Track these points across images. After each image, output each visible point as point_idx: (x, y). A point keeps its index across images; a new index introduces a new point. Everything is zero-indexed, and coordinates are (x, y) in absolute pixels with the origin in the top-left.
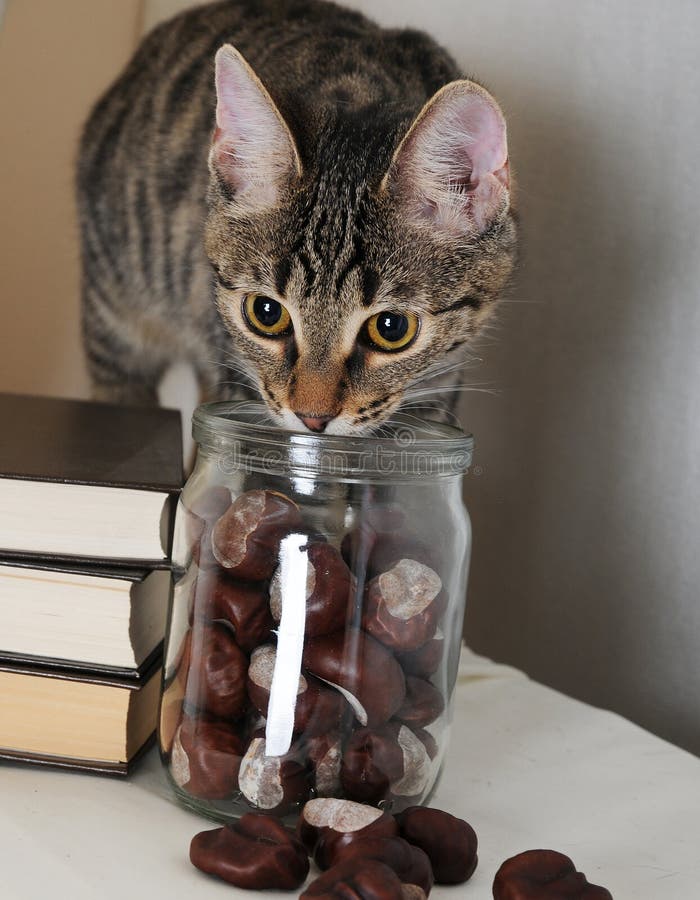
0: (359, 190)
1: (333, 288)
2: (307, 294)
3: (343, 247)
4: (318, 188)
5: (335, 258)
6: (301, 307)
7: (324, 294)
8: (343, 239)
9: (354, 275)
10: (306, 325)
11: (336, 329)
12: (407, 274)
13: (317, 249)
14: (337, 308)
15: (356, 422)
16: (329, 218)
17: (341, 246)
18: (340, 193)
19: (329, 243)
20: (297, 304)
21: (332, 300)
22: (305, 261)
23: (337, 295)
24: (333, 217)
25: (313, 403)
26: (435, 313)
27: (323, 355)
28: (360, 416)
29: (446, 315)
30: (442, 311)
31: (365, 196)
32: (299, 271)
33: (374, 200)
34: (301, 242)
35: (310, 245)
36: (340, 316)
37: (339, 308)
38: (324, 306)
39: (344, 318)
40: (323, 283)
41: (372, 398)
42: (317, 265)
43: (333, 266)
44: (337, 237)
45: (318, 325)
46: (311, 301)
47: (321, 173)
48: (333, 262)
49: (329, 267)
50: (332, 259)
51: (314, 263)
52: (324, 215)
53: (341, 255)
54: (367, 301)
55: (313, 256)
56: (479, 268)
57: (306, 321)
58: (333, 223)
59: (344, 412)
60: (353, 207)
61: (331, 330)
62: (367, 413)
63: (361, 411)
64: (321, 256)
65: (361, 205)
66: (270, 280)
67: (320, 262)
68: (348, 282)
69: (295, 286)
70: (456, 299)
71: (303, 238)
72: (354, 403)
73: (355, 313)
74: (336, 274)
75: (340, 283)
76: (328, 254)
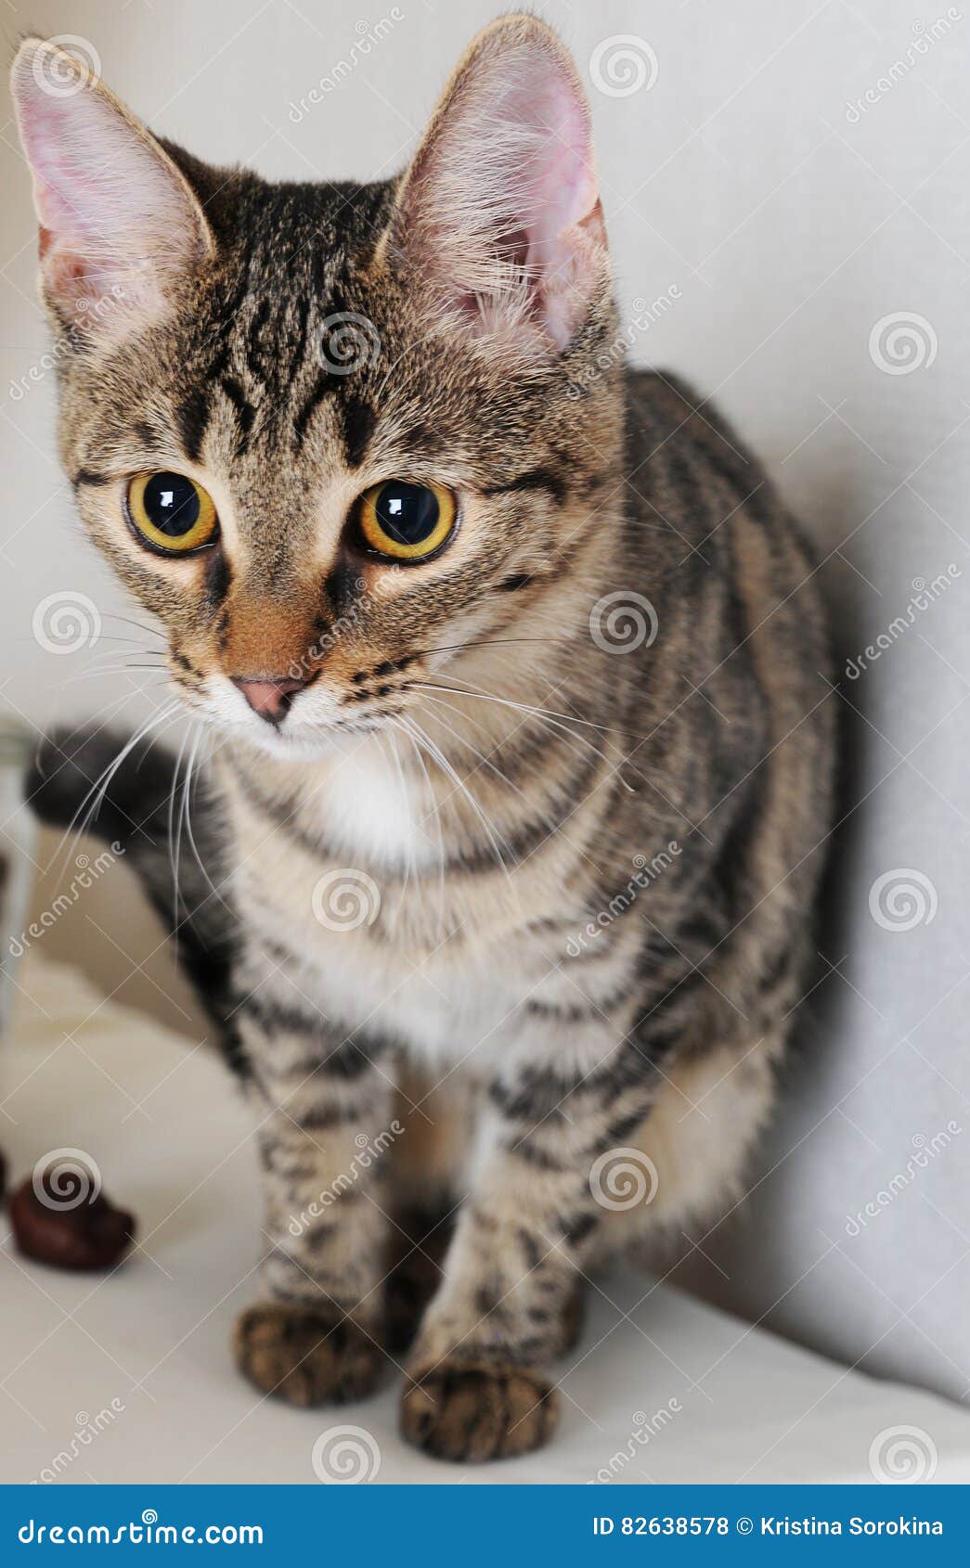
0: (331, 266)
1: (290, 432)
2: (241, 450)
3: (303, 359)
4: (247, 270)
5: (291, 380)
6: (231, 476)
7: (273, 446)
8: (302, 347)
9: (326, 411)
10: (244, 511)
11: (299, 513)
12: (428, 411)
13: (254, 366)
14: (298, 472)
15: (348, 699)
16: (274, 312)
17: (299, 358)
18: (291, 272)
19: (276, 354)
20: (224, 471)
21: (289, 456)
22: (234, 391)
23: (298, 447)
24: (282, 309)
25: (263, 655)
26: (487, 492)
27: (278, 564)
28: (357, 689)
29: (507, 499)
30: (500, 490)
31: (343, 275)
32: (224, 411)
33: (359, 281)
34: (224, 359)
35: (240, 364)
36: (307, 489)
37: (303, 470)
38: (273, 470)
39: (315, 492)
40: (271, 426)
41: (379, 656)
42: (256, 393)
43: (287, 395)
44: (292, 342)
45: (266, 506)
46: (250, 461)
47: (251, 246)
48: (287, 387)
49: (277, 394)
50: (284, 382)
51: (252, 390)
52: (264, 308)
53: (300, 375)
54: (354, 458)
55: (248, 378)
56: (559, 416)
57: (242, 502)
58: (281, 319)
59: (324, 677)
60: (319, 292)
61: (290, 515)
62: (370, 684)
63: (358, 678)
64: (262, 377)
65: (335, 291)
66: (171, 437)
67: (260, 389)
68: (315, 424)
69: (218, 438)
70: (525, 468)
71: (227, 352)
72: (345, 661)
73: (335, 482)
74: (294, 408)
75: (302, 424)
76: (275, 375)
